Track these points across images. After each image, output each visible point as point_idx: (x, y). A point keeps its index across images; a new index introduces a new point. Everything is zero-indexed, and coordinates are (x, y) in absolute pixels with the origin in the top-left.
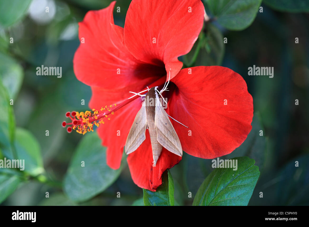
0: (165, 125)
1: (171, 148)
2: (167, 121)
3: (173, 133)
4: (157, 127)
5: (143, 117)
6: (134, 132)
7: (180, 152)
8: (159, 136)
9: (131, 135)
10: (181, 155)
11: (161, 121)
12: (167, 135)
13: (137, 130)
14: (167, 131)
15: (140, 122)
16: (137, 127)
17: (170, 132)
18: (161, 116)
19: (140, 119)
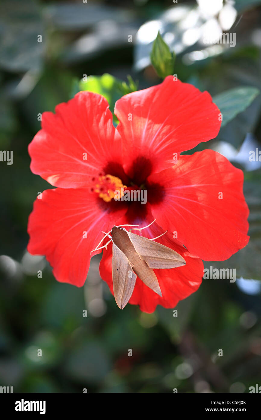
0: (151, 247)
1: (170, 264)
2: (150, 243)
3: (164, 249)
4: (143, 257)
5: (122, 258)
6: (119, 280)
7: (181, 262)
8: (151, 262)
9: (118, 286)
10: (185, 264)
11: (144, 248)
12: (158, 255)
13: (122, 276)
14: (157, 252)
15: (121, 266)
16: (119, 273)
17: (159, 250)
18: (141, 243)
19: (119, 263)
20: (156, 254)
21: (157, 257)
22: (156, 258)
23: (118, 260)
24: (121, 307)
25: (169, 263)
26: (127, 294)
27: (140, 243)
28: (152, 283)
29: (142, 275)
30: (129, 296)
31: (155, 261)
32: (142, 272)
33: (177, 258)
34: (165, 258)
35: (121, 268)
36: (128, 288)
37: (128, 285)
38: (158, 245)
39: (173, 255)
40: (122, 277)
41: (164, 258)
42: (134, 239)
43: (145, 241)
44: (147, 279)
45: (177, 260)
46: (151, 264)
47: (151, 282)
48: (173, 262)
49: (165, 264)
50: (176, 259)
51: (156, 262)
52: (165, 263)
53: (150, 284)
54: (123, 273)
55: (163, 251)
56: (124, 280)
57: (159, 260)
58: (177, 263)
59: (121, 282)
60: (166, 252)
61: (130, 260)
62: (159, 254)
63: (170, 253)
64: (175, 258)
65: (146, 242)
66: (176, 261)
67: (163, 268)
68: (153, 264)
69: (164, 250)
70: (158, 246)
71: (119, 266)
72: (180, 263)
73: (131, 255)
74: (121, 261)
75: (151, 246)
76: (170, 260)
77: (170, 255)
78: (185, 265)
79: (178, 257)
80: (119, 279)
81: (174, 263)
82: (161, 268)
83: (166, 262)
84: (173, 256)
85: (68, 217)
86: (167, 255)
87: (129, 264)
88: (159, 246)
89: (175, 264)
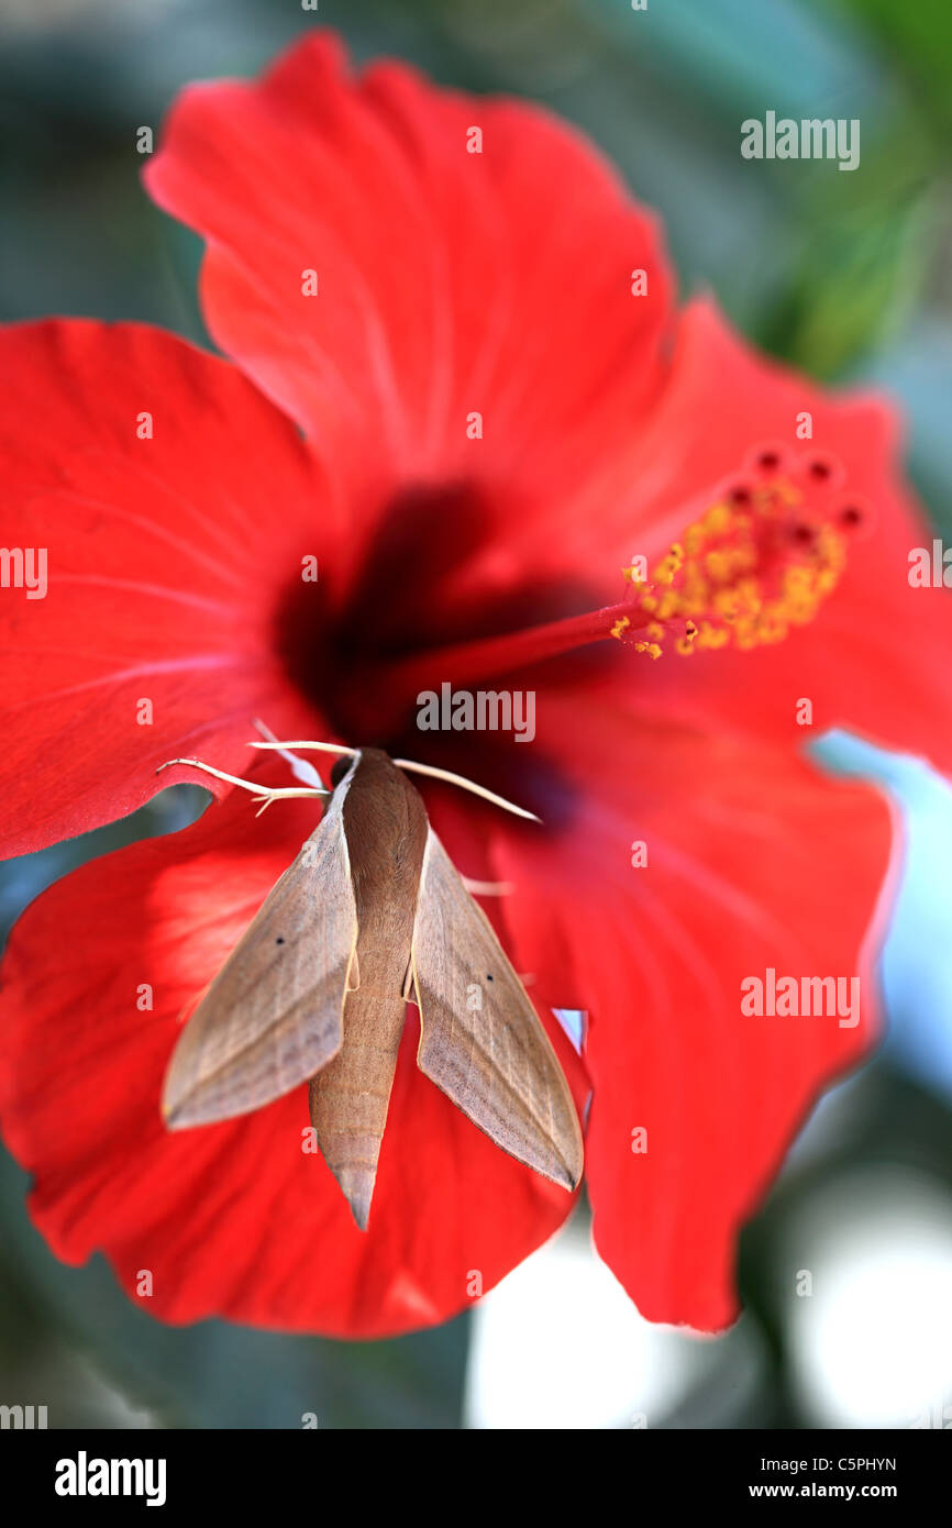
0: (487, 984)
1: (510, 1128)
2: (495, 961)
3: (534, 1043)
4: (425, 989)
5: (333, 912)
6: (251, 989)
7: (563, 1162)
8: (443, 1045)
9: (230, 1008)
10: (573, 1183)
11: (458, 956)
12: (492, 1044)
13: (281, 983)
14: (495, 1025)
15: (309, 939)
16: (279, 959)
17: (511, 1028)
18: (454, 924)
19: (306, 921)
20: (487, 1028)
21: (483, 1046)
22: (478, 1047)
23: (311, 906)
24: (176, 1114)
25: (510, 1120)
26: (243, 1086)
27: (450, 922)
28: (360, 1135)
29: (349, 1065)
30: (245, 1100)
31: (467, 1057)
32: (361, 1050)
33: (558, 1127)
34: (512, 1085)
35: (303, 952)
36: (268, 1061)
37: (281, 1052)
38: (522, 1002)
39: (552, 1100)
40: (278, 990)
41: (508, 1076)
42: (438, 885)
43: (482, 933)
44: (357, 1101)
45: (554, 1138)
46: (436, 1052)
47: (362, 1129)
48: (531, 1130)
49: (494, 1110)
50: (552, 1131)
51: (462, 1065)
52: (498, 1104)
53: (352, 1132)
54: (298, 980)
55: (526, 1045)
56: (279, 1013)
57: (483, 1065)
58: (542, 1146)
59: (256, 1009)
60: (532, 1061)
61: (363, 954)
62: (496, 1041)
63: (544, 1078)
64: (552, 1121)
65: (480, 939)
66: (548, 1138)
67: (474, 1116)
68: (443, 1060)
69: (531, 1045)
70: (517, 1002)
71: (299, 930)
72: (553, 1160)
73: (386, 935)
74: (317, 921)
75: (490, 978)
76: (525, 1108)
77: (537, 1086)
78: (569, 1187)
79: (565, 1129)
80: (256, 984)
81: (530, 1138)
82: (465, 1108)
83: (504, 1099)
84: (550, 1105)
85: (144, 522)
86: (529, 1079)
87: (343, 964)
88: (521, 1010)
89: (534, 1149)
